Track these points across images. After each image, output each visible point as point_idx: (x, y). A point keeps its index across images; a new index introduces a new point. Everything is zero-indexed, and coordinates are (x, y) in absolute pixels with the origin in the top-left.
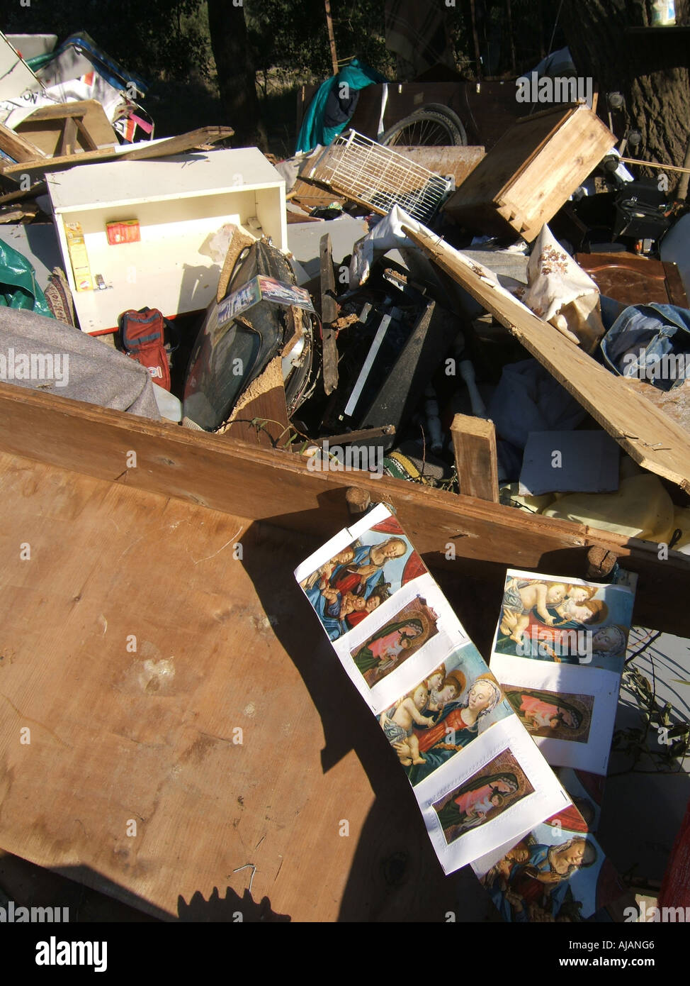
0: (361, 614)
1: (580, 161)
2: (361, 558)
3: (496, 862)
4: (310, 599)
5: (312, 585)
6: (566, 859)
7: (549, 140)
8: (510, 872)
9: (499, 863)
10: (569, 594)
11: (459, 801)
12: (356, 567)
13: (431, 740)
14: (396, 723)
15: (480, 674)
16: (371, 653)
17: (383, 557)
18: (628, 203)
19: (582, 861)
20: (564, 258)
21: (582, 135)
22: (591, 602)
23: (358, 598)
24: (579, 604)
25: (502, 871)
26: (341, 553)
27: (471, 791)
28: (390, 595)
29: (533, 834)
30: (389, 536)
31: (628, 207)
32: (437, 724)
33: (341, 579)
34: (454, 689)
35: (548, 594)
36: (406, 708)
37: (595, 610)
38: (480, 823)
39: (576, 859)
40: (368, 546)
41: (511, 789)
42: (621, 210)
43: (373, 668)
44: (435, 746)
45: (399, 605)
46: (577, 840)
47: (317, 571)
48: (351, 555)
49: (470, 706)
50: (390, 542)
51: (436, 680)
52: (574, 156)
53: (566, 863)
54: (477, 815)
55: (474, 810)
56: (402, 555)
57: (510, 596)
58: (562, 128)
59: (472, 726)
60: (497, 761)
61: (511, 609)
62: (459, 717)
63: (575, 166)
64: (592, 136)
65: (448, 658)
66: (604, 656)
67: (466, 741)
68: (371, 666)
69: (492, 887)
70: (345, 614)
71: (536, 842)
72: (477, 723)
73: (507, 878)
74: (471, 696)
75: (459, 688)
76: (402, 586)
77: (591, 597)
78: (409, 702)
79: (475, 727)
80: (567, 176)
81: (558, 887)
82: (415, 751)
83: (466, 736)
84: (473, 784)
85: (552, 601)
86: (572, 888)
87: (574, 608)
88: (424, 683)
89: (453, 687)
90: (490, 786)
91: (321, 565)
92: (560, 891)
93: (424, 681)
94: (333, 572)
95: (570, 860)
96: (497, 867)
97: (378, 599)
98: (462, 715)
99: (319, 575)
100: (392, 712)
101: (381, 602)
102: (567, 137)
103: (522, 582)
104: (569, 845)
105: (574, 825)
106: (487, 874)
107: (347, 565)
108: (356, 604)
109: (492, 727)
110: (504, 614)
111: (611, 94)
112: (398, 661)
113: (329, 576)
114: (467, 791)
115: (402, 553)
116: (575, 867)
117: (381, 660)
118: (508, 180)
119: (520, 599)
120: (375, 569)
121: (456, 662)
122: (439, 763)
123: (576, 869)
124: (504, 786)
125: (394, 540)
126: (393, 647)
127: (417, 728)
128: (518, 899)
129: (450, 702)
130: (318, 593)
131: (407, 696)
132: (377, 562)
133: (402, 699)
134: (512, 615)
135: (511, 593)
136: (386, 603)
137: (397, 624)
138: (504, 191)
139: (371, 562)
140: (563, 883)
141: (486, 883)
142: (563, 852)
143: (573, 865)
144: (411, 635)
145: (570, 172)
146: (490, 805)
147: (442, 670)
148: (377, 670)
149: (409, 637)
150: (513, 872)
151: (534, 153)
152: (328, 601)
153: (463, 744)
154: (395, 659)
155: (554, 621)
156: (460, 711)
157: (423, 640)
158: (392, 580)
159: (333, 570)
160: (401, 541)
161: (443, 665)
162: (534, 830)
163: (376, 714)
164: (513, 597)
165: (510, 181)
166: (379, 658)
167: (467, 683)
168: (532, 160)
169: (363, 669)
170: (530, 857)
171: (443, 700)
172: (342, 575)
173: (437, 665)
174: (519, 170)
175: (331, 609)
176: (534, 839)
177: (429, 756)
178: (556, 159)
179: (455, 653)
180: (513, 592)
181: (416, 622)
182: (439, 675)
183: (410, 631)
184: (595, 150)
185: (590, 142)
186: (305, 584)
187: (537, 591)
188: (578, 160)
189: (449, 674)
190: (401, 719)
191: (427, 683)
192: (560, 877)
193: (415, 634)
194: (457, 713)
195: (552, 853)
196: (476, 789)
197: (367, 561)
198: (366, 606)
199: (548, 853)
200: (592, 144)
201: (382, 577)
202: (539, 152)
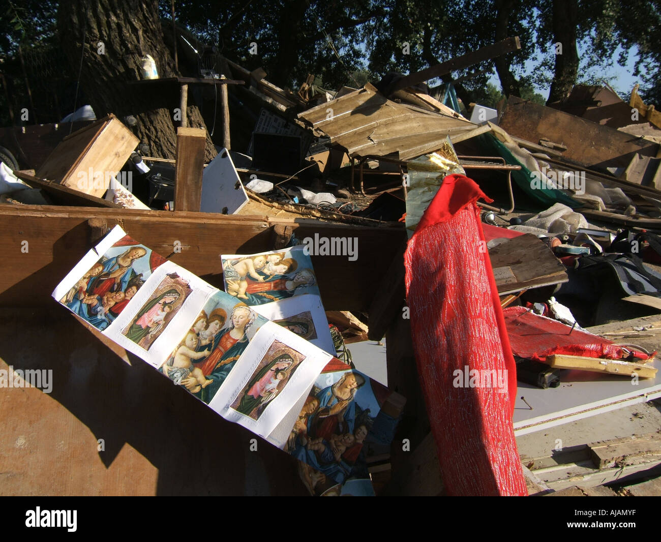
0: (123, 303)
1: (117, 155)
2: (110, 267)
3: (293, 425)
4: (72, 310)
5: (71, 299)
6: (347, 388)
7: (94, 141)
8: (307, 426)
9: (296, 425)
10: (268, 260)
11: (252, 393)
12: (108, 274)
13: (212, 364)
14: (177, 367)
15: (235, 305)
16: (140, 327)
17: (129, 260)
18: (156, 177)
19: (357, 384)
20: (130, 196)
21: (116, 137)
22: (284, 261)
23: (116, 294)
24: (277, 264)
25: (300, 430)
26: (92, 269)
27: (258, 381)
28: (144, 282)
29: (316, 385)
30: (129, 247)
31: (156, 179)
32: (213, 352)
33: (97, 287)
34: (219, 322)
35: (254, 264)
36: (182, 354)
37: (289, 265)
38: (275, 396)
39: (353, 384)
40: (114, 258)
41: (289, 364)
42: (153, 182)
43: (145, 336)
44: (217, 366)
45: (154, 286)
46: (348, 375)
47: (74, 288)
48: (101, 268)
49: (236, 326)
50: (131, 250)
51: (201, 324)
52: (112, 151)
53: (348, 390)
54: (270, 392)
55: (266, 390)
56: (144, 255)
57: (228, 271)
58: (102, 133)
59: (243, 337)
60: (270, 352)
61: (231, 280)
62: (230, 337)
63: (114, 158)
64: (123, 138)
65: (207, 304)
66: (306, 287)
67: (241, 350)
68: (143, 335)
69: (295, 449)
70: (108, 308)
71: (320, 389)
72: (246, 334)
73: (306, 433)
74: (234, 320)
75: (222, 319)
76: (152, 273)
77: (283, 258)
78: (183, 349)
79: (245, 338)
80: (110, 165)
81: (347, 410)
82: (201, 378)
83: (240, 347)
84: (258, 375)
85: (258, 267)
86: (358, 403)
87: (275, 268)
88: (192, 331)
89: (217, 321)
90: (272, 370)
91: (76, 282)
92: (351, 411)
93: (190, 330)
94: (88, 285)
95: (349, 387)
96: (295, 430)
97: (134, 288)
98: (231, 335)
99: (76, 290)
100: (172, 361)
101: (138, 289)
102: (106, 139)
103: (234, 261)
104: (344, 379)
105: (341, 367)
106: (288, 441)
107: (99, 276)
108: (116, 298)
109: (258, 332)
110: (228, 284)
111: (128, 117)
112: (165, 323)
113: (85, 288)
114: (255, 383)
115: (144, 254)
116: (355, 389)
117: (150, 328)
118: (69, 169)
119: (236, 272)
120: (125, 270)
121: (213, 305)
122: (224, 376)
123: (356, 390)
124: (283, 364)
125: (134, 248)
126: (158, 315)
127: (196, 363)
128: (319, 443)
129: (218, 332)
130: (79, 303)
131: (180, 346)
132: (125, 265)
133: (176, 349)
134: (233, 283)
135: (228, 270)
136: (142, 288)
137: (156, 299)
138: (68, 176)
139: (121, 267)
140: (350, 404)
141: (290, 449)
142: (342, 385)
143: (353, 389)
144: (170, 301)
145: (112, 162)
146: (277, 381)
147: (204, 315)
148: (149, 336)
149: (169, 303)
150: (309, 425)
151: (85, 150)
152: (89, 306)
153: (240, 352)
154: (162, 323)
155: (264, 279)
156: (229, 333)
157: (182, 301)
158: (143, 271)
159: (88, 283)
160: (140, 248)
161: (203, 312)
162: (315, 382)
163: (157, 367)
164: (231, 272)
165: (71, 169)
166: (148, 328)
167: (227, 314)
168: (84, 155)
169: (136, 340)
170: (319, 403)
171: (212, 334)
172: (97, 283)
173: (199, 313)
174: (76, 162)
175: (95, 310)
176: (318, 388)
177: (215, 375)
178: (101, 154)
179: (211, 299)
180: (229, 268)
181: (172, 291)
182: (202, 320)
183: (169, 299)
184: (126, 148)
185: (122, 142)
186: (65, 300)
187: (246, 264)
188: (116, 154)
189: (210, 315)
190: (180, 362)
191: (194, 329)
192: (347, 402)
193: (174, 299)
194: (227, 336)
195: (335, 389)
196: (261, 377)
197: (117, 267)
198: (125, 296)
199: (332, 391)
200: (123, 144)
201: (133, 272)
202: (89, 149)
